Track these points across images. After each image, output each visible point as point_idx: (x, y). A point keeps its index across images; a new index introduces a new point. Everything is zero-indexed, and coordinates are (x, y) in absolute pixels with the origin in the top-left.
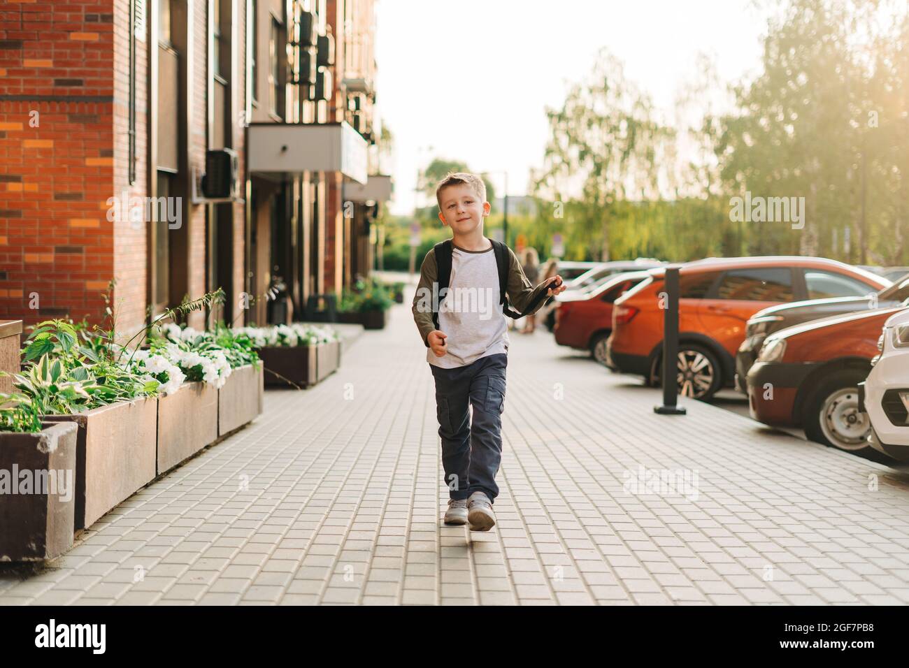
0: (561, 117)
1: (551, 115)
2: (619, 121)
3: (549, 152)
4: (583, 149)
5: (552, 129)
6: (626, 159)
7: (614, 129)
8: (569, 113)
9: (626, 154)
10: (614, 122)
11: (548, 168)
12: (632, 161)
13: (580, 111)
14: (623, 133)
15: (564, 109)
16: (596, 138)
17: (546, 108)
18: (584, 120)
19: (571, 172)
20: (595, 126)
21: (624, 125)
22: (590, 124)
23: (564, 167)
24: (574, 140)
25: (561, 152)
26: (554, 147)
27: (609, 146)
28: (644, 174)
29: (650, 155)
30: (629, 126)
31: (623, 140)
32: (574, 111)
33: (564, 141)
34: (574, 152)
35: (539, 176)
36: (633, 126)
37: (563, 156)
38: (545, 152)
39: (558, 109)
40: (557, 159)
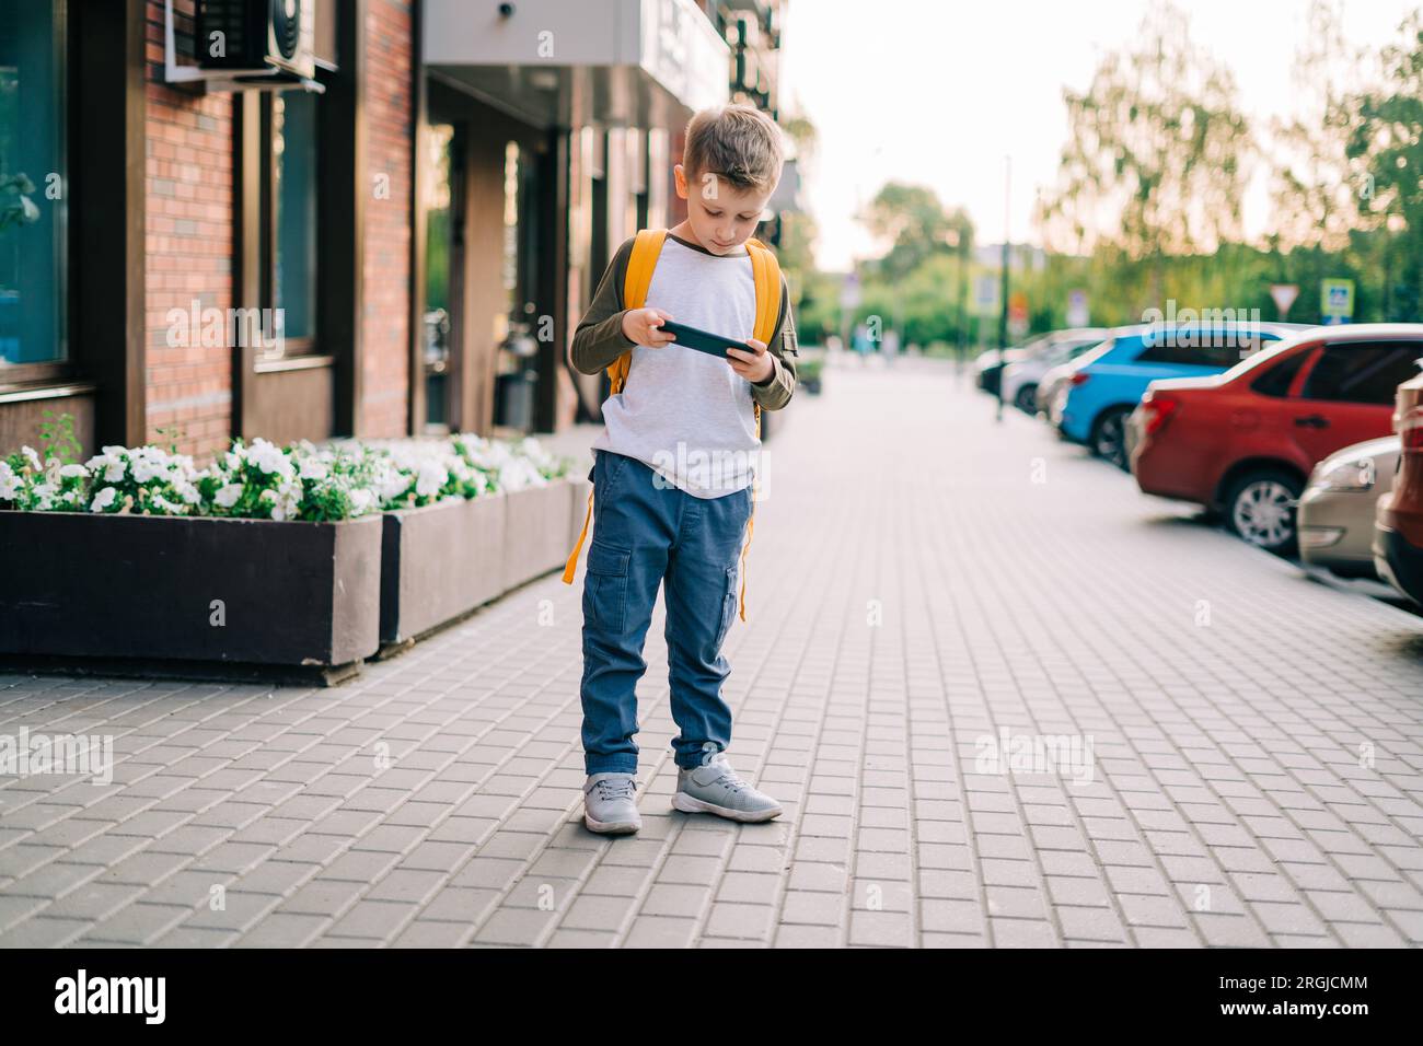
0: (1088, 103)
1: (1070, 100)
2: (1181, 110)
3: (1066, 160)
4: (1122, 156)
5: (1073, 124)
6: (1190, 172)
7: (1173, 124)
8: (1100, 97)
9: (1190, 163)
10: (1169, 113)
11: (1066, 185)
12: (1200, 176)
13: (1118, 94)
14: (1187, 129)
15: (1092, 91)
16: (1143, 140)
17: (1065, 90)
18: (1124, 110)
19: (1101, 190)
20: (1141, 118)
21: (1188, 118)
22: (1134, 112)
23: (1090, 186)
24: (1106, 142)
25: (1085, 160)
26: (1074, 151)
27: (1162, 153)
28: (1220, 196)
29: (1230, 166)
30: (1197, 119)
31: (1187, 142)
32: (1107, 95)
33: (1091, 142)
34: (1106, 161)
35: (1050, 199)
36: (1203, 120)
37: (1089, 167)
38: (1061, 161)
39: (1082, 90)
40: (1079, 171)
